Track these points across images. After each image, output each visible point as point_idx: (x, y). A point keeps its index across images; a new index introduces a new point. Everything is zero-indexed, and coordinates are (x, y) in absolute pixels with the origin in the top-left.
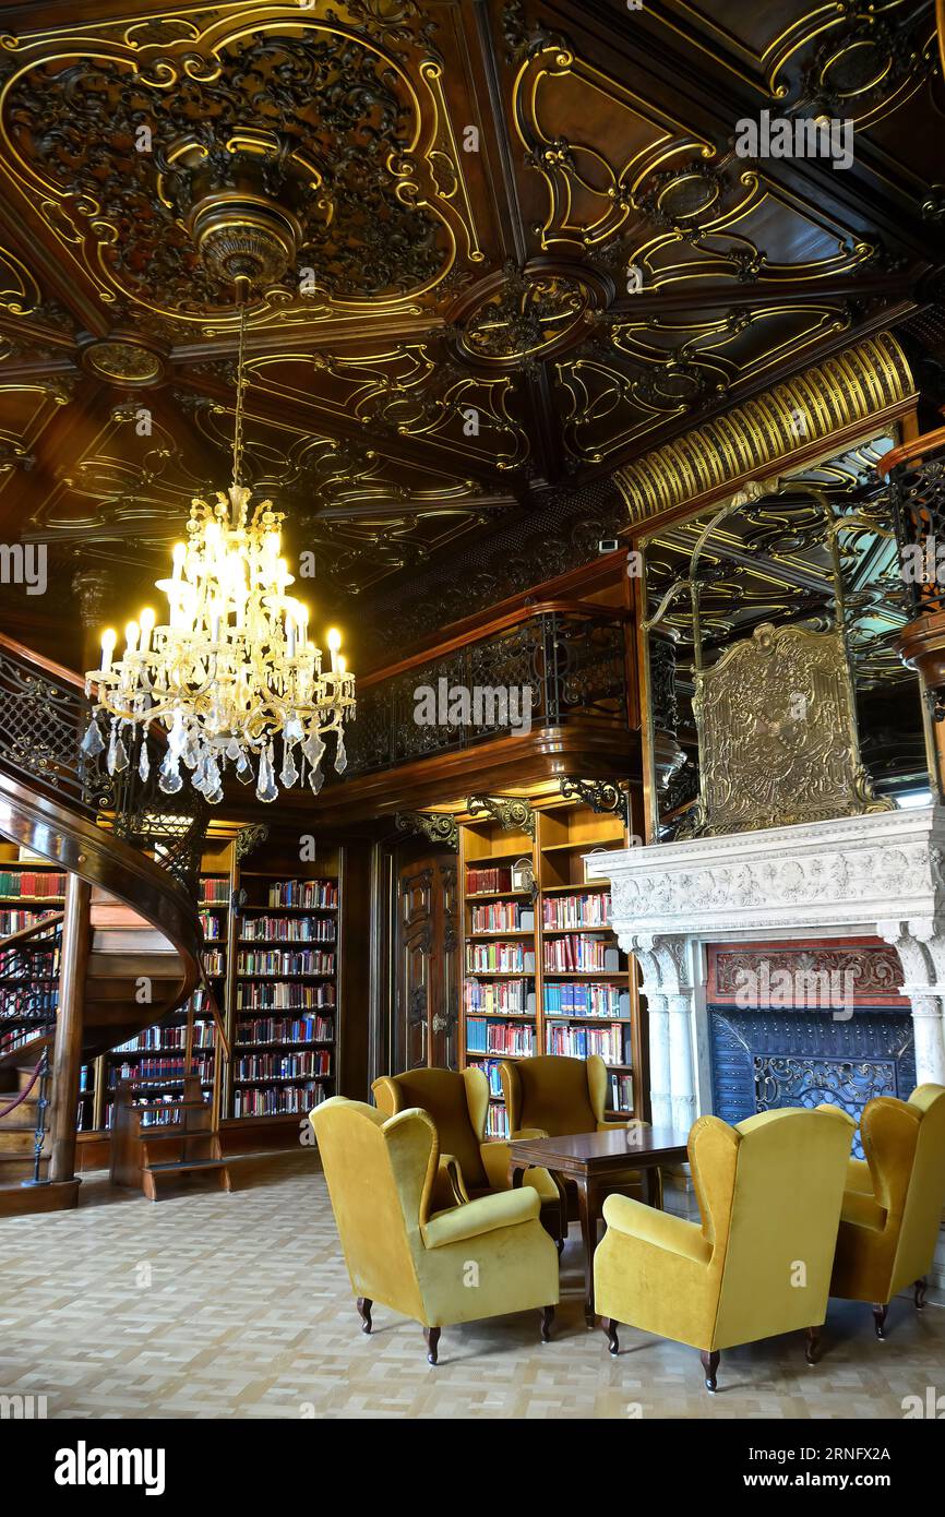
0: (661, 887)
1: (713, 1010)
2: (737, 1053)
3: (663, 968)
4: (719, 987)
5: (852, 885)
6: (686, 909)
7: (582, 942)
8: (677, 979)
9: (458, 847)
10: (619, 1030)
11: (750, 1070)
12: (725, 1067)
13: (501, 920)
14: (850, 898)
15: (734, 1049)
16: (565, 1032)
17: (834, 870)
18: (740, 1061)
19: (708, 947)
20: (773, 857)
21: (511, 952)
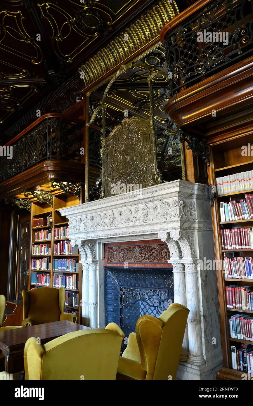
0: (84, 221)
1: (106, 268)
2: (114, 285)
3: (87, 253)
4: (108, 260)
5: (150, 217)
6: (92, 229)
7: (65, 243)
8: (91, 257)
9: (31, 211)
10: (75, 276)
11: (118, 292)
12: (109, 291)
13: (43, 236)
14: (148, 222)
15: (113, 284)
16: (59, 277)
17: (143, 211)
18: (115, 289)
19: (105, 245)
20: (121, 207)
21: (45, 248)
